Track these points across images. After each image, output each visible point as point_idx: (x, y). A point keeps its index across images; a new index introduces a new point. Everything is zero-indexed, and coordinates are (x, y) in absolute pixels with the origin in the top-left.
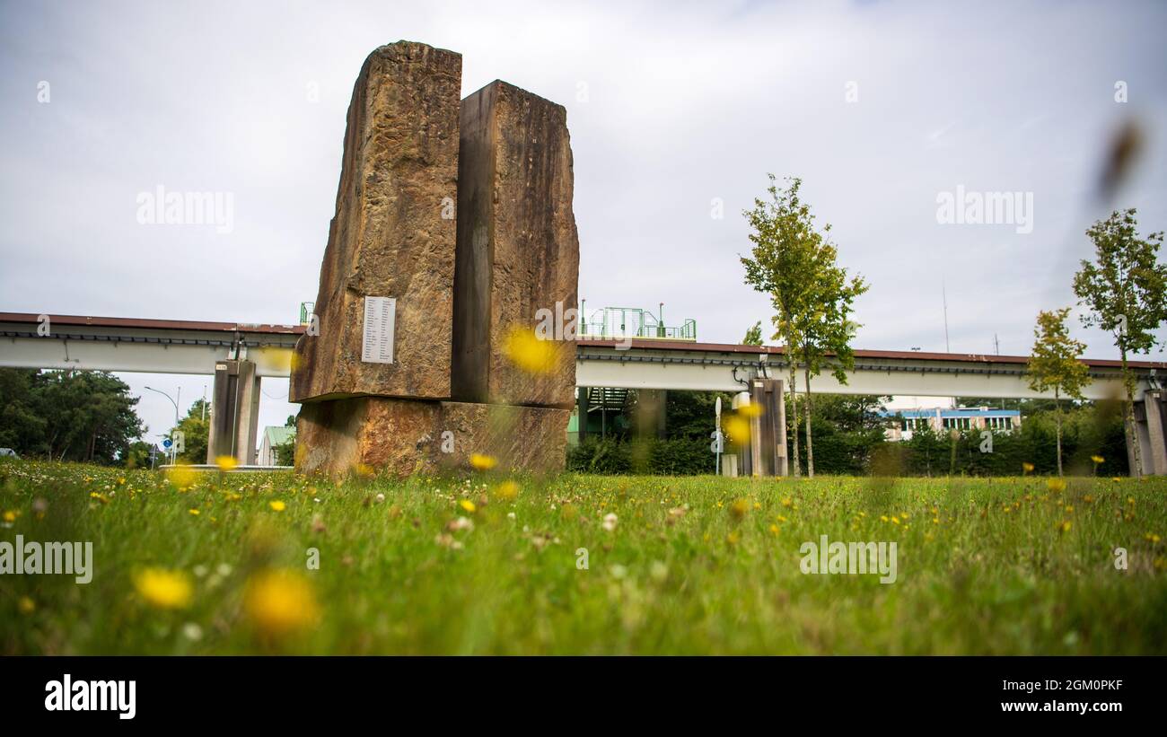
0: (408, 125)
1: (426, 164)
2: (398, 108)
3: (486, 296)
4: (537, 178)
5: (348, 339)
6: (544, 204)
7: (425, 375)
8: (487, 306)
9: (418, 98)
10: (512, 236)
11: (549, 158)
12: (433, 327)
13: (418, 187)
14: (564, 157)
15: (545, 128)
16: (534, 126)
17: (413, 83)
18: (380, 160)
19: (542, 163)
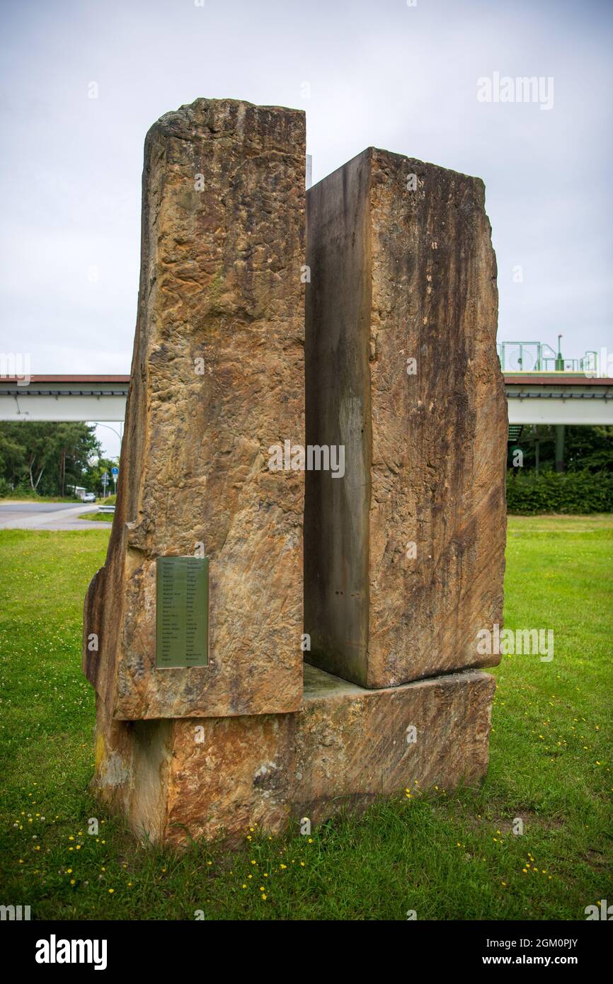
0: (215, 253)
1: (250, 319)
2: (196, 224)
3: (362, 517)
4: (440, 306)
5: (130, 636)
6: (452, 350)
7: (261, 680)
8: (362, 531)
9: (230, 202)
10: (401, 412)
11: (458, 271)
12: (271, 598)
13: (237, 360)
14: (482, 265)
15: (451, 220)
16: (432, 220)
17: (222, 176)
18: (170, 321)
19: (447, 282)
